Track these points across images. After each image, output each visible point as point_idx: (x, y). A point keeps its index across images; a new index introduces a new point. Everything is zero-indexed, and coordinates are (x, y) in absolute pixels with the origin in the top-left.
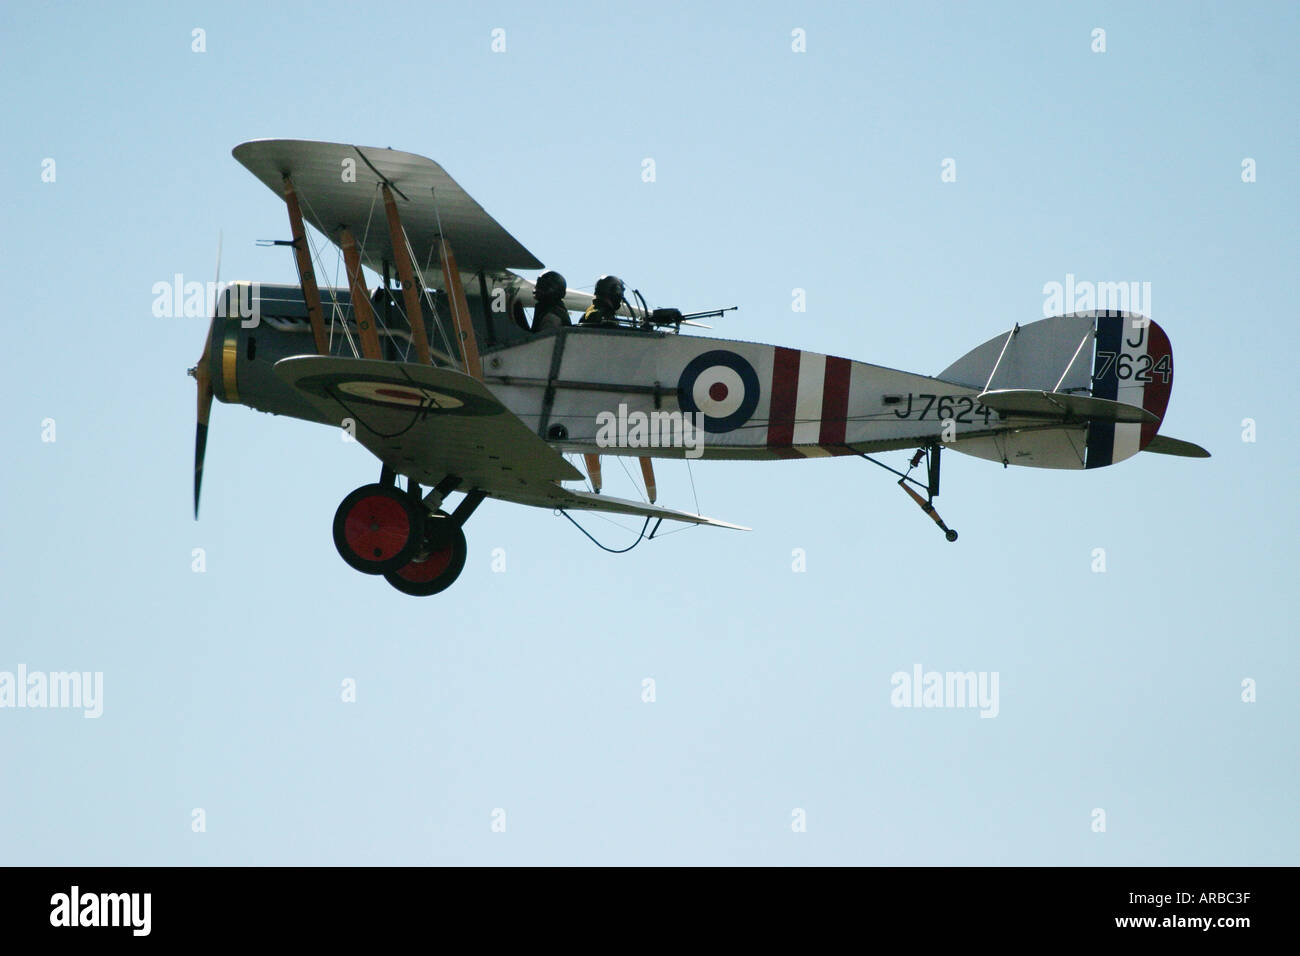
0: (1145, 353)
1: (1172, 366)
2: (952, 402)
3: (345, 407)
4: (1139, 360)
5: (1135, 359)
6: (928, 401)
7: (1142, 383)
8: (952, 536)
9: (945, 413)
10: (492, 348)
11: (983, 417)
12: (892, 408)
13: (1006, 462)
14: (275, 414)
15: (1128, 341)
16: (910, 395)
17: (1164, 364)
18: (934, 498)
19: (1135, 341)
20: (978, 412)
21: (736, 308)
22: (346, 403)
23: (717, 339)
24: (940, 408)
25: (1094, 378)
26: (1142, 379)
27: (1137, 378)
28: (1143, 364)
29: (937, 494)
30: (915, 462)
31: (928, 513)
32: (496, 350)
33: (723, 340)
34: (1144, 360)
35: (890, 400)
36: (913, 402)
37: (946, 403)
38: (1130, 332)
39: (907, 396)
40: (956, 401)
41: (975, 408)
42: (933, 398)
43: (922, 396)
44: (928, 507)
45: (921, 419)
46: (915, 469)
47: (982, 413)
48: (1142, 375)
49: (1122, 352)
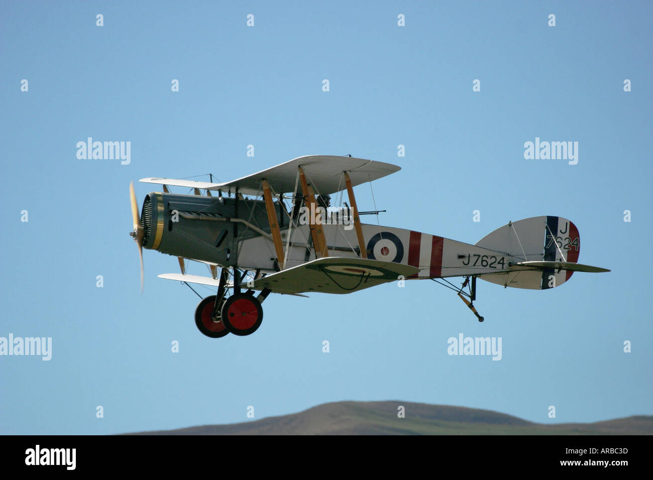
0: (568, 237)
1: (579, 243)
2: (488, 258)
3: (328, 276)
4: (565, 240)
5: (564, 239)
6: (477, 257)
7: (567, 250)
8: (481, 319)
9: (485, 263)
10: (282, 228)
11: (501, 265)
12: (462, 260)
13: (506, 286)
14: (170, 255)
15: (561, 231)
16: (469, 255)
17: (576, 242)
18: (473, 301)
19: (564, 231)
20: (499, 263)
21: (385, 211)
22: (328, 273)
23: (384, 227)
24: (482, 261)
25: (545, 248)
26: (566, 249)
27: (565, 248)
28: (567, 242)
29: (475, 299)
30: (464, 285)
31: (471, 308)
32: (284, 229)
33: (387, 227)
34: (567, 240)
35: (461, 257)
36: (470, 258)
37: (485, 258)
38: (561, 227)
39: (468, 255)
40: (489, 258)
41: (498, 261)
42: (479, 256)
43: (474, 255)
44: (471, 306)
45: (474, 265)
46: (464, 288)
47: (501, 263)
48: (567, 247)
49: (558, 236)
